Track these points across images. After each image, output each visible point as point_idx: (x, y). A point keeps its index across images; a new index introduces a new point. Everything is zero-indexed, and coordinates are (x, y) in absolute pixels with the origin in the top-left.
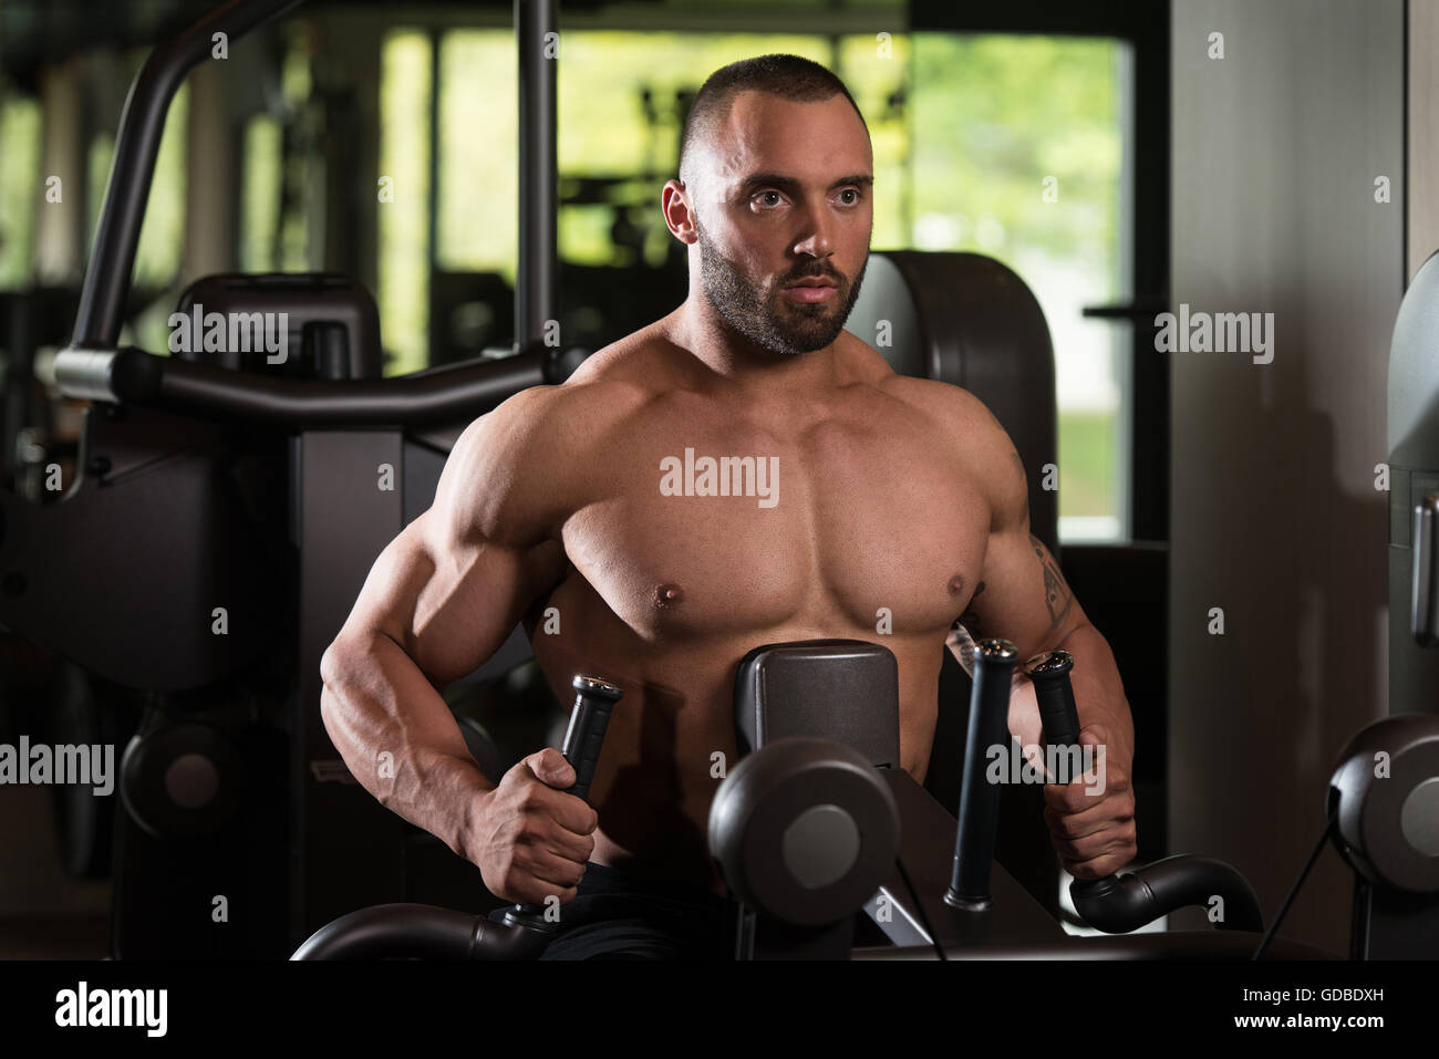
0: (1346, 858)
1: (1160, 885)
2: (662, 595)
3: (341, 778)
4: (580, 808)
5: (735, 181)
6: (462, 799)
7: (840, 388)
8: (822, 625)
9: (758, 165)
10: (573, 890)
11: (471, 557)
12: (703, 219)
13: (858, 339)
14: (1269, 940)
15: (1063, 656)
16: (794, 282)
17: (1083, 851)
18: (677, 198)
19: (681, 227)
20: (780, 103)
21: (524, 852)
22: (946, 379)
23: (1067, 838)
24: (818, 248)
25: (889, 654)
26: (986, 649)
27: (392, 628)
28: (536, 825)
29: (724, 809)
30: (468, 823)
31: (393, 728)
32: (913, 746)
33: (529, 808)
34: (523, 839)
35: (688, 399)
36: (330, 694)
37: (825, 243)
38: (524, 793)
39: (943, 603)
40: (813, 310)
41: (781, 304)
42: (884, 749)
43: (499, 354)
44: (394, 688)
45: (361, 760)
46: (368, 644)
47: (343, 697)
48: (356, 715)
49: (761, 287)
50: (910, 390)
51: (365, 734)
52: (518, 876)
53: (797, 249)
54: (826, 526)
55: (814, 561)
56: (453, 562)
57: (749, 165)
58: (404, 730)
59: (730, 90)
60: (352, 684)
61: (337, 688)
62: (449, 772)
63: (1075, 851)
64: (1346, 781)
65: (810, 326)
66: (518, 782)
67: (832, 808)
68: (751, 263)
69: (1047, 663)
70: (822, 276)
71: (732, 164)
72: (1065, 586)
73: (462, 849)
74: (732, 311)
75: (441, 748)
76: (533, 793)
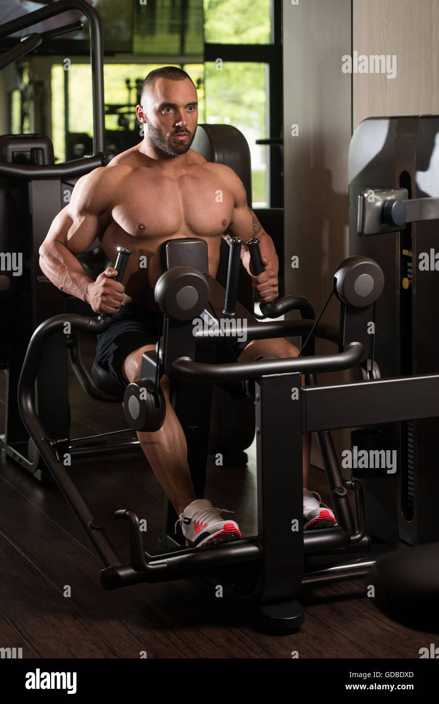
0: (338, 298)
1: (285, 304)
2: (139, 228)
3: (46, 281)
4: (120, 286)
5: (157, 105)
6: (85, 285)
7: (189, 165)
8: (185, 234)
9: (164, 100)
10: (118, 310)
11: (83, 219)
12: (148, 116)
13: (194, 151)
14: (317, 322)
15: (257, 239)
16: (176, 135)
17: (262, 295)
18: (140, 110)
19: (142, 119)
20: (170, 82)
21: (104, 298)
22: (219, 162)
23: (258, 292)
24: (182, 125)
25: (205, 242)
26: (234, 239)
27: (61, 239)
28: (108, 291)
29: (159, 287)
30: (87, 292)
31: (63, 268)
32: (212, 269)
33: (105, 285)
34: (104, 294)
35: (145, 169)
36: (43, 259)
37: (184, 123)
38: (104, 281)
39: (220, 227)
40: (182, 142)
41: (172, 140)
42: (204, 269)
43: (88, 157)
44: (62, 256)
45: (54, 276)
46: (54, 243)
47: (47, 259)
48: (51, 264)
49: (166, 136)
50: (210, 166)
51: (54, 269)
52: (103, 305)
53: (176, 125)
54: (186, 205)
55: (183, 217)
56: (78, 219)
57: (161, 100)
58: (66, 267)
59: (155, 77)
60: (49, 255)
61: (45, 257)
62: (81, 278)
63: (260, 295)
64: (339, 276)
65: (181, 147)
66: (102, 279)
67: (190, 287)
68: (163, 128)
69: (252, 241)
70: (184, 133)
71: (157, 100)
72: (259, 223)
73: (86, 300)
74: (158, 143)
75: (78, 271)
76: (106, 281)
